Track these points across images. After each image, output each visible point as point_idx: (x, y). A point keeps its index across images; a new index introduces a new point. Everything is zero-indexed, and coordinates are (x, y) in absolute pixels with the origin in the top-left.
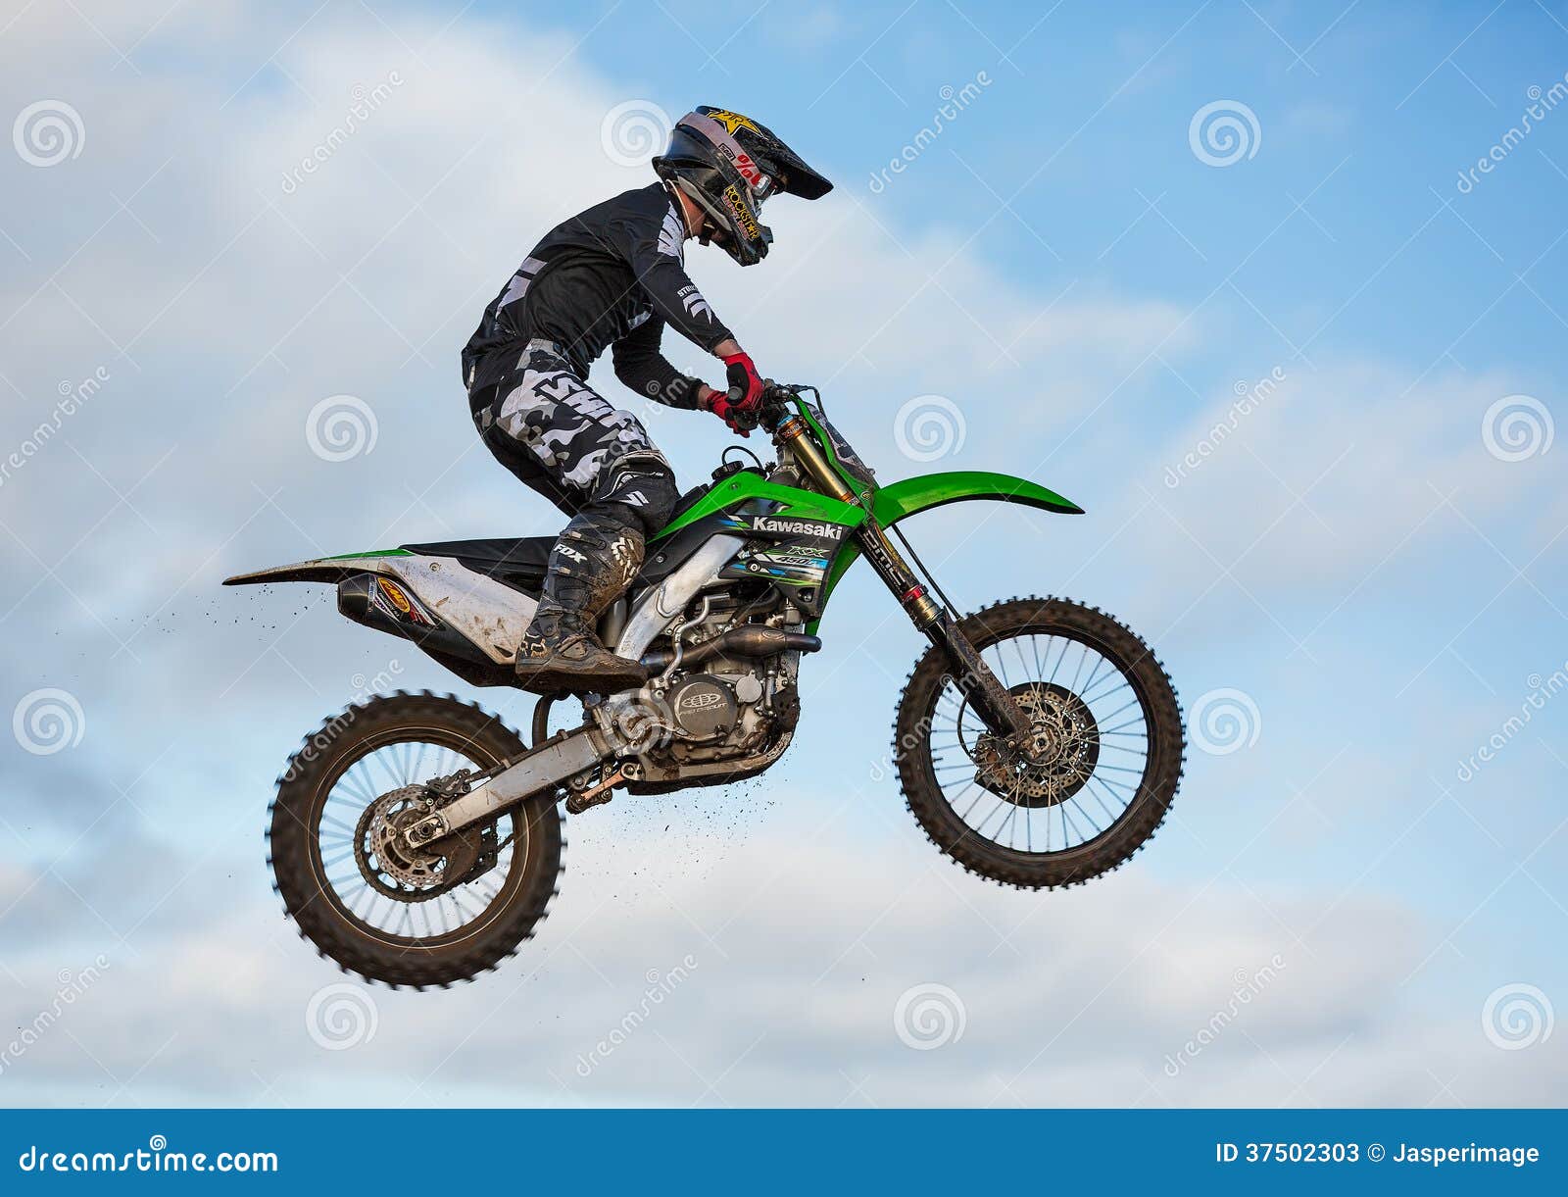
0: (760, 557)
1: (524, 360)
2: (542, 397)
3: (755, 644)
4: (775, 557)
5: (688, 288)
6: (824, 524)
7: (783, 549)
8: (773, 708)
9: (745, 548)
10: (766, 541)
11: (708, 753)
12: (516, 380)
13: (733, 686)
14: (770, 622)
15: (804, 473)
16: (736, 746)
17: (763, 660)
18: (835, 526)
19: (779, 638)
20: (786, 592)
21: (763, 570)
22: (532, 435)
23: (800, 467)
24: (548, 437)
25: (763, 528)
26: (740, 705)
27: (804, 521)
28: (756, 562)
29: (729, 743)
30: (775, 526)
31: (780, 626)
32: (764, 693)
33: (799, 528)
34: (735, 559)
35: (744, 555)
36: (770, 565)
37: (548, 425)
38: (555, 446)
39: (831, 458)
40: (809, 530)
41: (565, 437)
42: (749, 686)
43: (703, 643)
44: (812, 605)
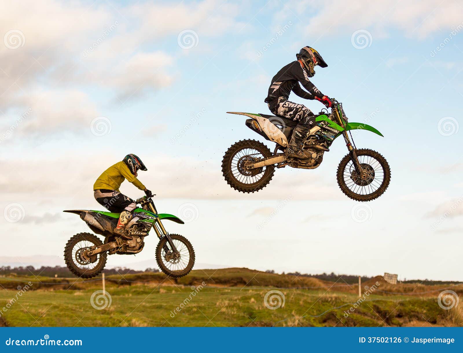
0: (323, 132)
1: (279, 101)
2: (284, 108)
3: (318, 148)
4: (325, 133)
5: (314, 87)
6: (336, 130)
7: (327, 132)
8: (317, 160)
9: (321, 129)
10: (325, 130)
11: (304, 165)
12: (279, 106)
13: (312, 154)
14: (321, 144)
15: (335, 117)
16: (309, 165)
17: (318, 151)
18: (338, 130)
19: (322, 148)
20: (326, 140)
21: (323, 135)
22: (285, 115)
23: (335, 116)
24: (289, 114)
25: (325, 127)
26: (312, 158)
27: (332, 128)
28: (322, 133)
29: (308, 164)
30: (327, 128)
31: (323, 146)
32: (317, 157)
33: (331, 129)
34: (318, 131)
35: (320, 131)
36: (324, 134)
37: (288, 112)
38: (290, 115)
39: (341, 116)
40: (333, 130)
41: (292, 113)
42: (314, 155)
43: (309, 145)
44: (329, 143)
